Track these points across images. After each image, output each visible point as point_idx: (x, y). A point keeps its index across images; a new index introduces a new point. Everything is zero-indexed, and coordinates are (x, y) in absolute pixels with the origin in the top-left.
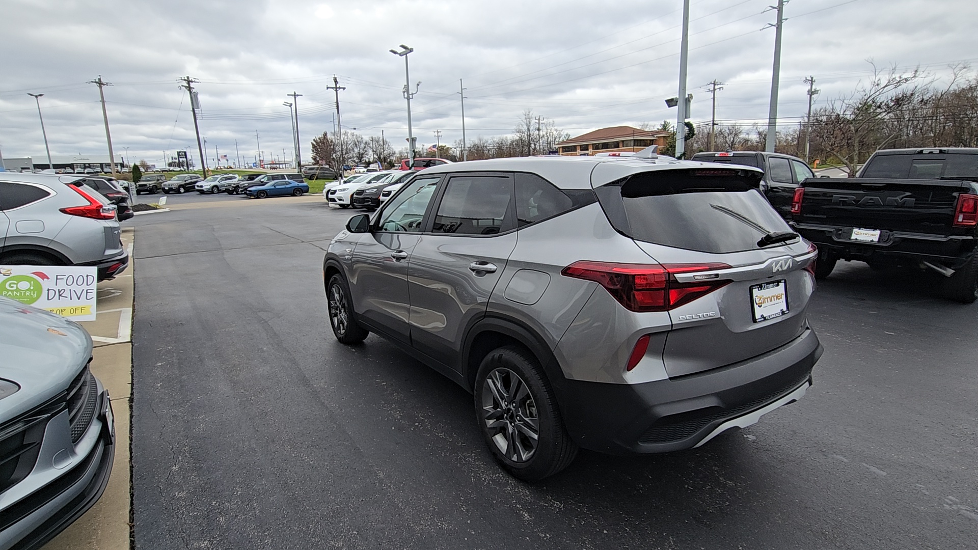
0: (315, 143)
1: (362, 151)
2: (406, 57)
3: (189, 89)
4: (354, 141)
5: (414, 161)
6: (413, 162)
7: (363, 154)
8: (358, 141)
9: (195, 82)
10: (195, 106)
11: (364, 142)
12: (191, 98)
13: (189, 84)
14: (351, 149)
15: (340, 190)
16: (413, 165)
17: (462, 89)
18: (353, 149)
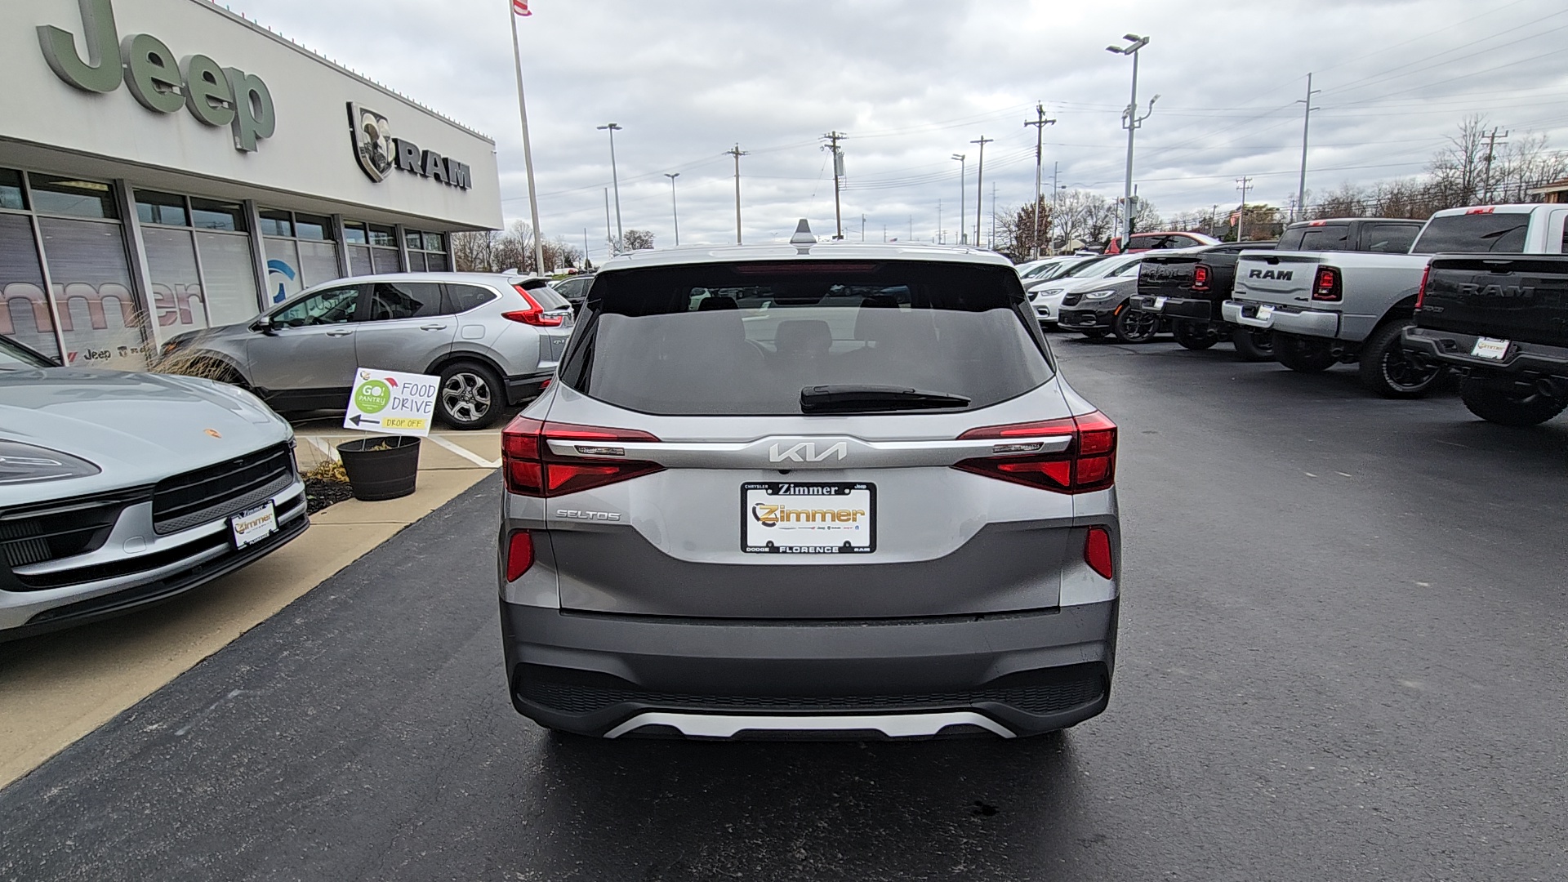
0: (1023, 214)
1: (1099, 223)
2: (1136, 55)
3: (834, 148)
4: (1090, 207)
5: (1130, 239)
6: (1127, 240)
7: (1101, 228)
8: (1095, 207)
9: (842, 138)
10: (839, 173)
11: (1106, 207)
12: (835, 161)
13: (834, 142)
14: (1082, 220)
15: (1045, 291)
16: (1126, 247)
17: (1309, 93)
18: (1085, 220)
